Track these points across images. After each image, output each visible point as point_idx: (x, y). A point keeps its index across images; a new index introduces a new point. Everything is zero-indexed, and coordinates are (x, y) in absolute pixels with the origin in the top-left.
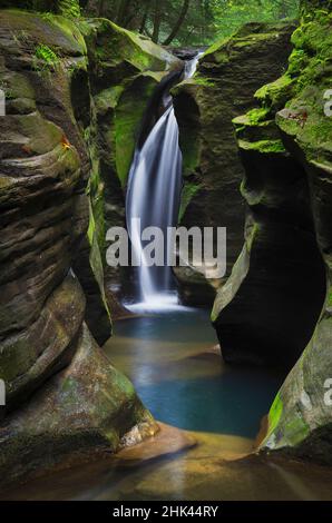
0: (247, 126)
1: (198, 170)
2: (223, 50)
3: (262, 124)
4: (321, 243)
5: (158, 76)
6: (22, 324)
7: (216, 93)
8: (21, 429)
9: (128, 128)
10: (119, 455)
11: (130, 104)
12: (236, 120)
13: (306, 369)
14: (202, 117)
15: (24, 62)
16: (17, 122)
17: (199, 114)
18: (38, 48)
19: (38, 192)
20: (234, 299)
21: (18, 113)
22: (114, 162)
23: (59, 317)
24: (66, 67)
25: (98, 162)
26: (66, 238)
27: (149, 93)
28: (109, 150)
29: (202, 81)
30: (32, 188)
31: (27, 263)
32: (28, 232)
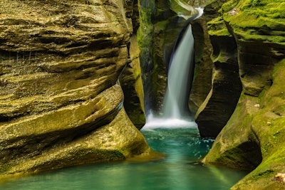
1: (202, 59)
22: (162, 56)
26: (114, 66)
28: (160, 50)
32: (92, 58)
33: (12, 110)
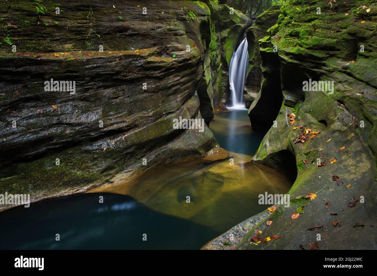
0: (263, 42)
1: (253, 59)
2: (264, 16)
3: (267, 42)
4: (282, 87)
5: (243, 25)
6: (173, 110)
7: (261, 31)
8: (170, 147)
9: (232, 44)
10: (205, 158)
11: (232, 35)
12: (260, 40)
13: (270, 133)
14: (255, 40)
15: (183, 18)
16: (177, 39)
17: (255, 39)
18: (189, 13)
19: (182, 64)
20: (256, 106)
21: (178, 35)
22: (226, 56)
23: (188, 109)
24: (199, 20)
25: (220, 56)
26: (193, 81)
27: (239, 31)
28: (224, 52)
29: (256, 27)
30: (180, 62)
31: (177, 89)
32: (178, 78)
33: (124, 125)
